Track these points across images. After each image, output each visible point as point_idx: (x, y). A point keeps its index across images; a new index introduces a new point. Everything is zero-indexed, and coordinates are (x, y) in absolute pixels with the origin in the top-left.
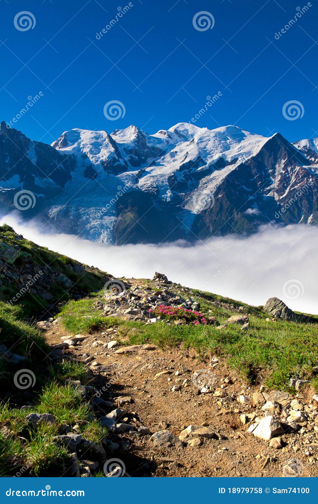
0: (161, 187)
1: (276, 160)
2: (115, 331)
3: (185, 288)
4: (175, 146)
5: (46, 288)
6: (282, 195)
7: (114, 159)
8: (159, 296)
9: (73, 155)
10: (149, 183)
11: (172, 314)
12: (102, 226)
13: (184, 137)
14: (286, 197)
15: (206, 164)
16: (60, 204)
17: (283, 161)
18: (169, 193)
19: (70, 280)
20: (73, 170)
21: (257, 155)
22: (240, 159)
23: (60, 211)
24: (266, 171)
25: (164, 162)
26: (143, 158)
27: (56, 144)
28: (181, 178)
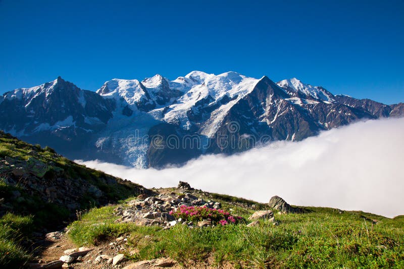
0: (182, 119)
1: (266, 96)
2: (126, 240)
3: (205, 193)
4: (191, 88)
5: (74, 198)
6: (272, 121)
7: (145, 100)
8: (183, 199)
9: (113, 98)
10: (173, 117)
11: (195, 215)
12: (138, 152)
13: (197, 81)
14: (275, 122)
15: (215, 100)
16: (104, 137)
17: (271, 96)
18: (188, 124)
19: (100, 191)
20: (114, 110)
21: (252, 92)
22: (239, 95)
23: (105, 142)
24: (260, 104)
25: (183, 100)
26: (167, 98)
27: (100, 91)
28: (196, 111)
